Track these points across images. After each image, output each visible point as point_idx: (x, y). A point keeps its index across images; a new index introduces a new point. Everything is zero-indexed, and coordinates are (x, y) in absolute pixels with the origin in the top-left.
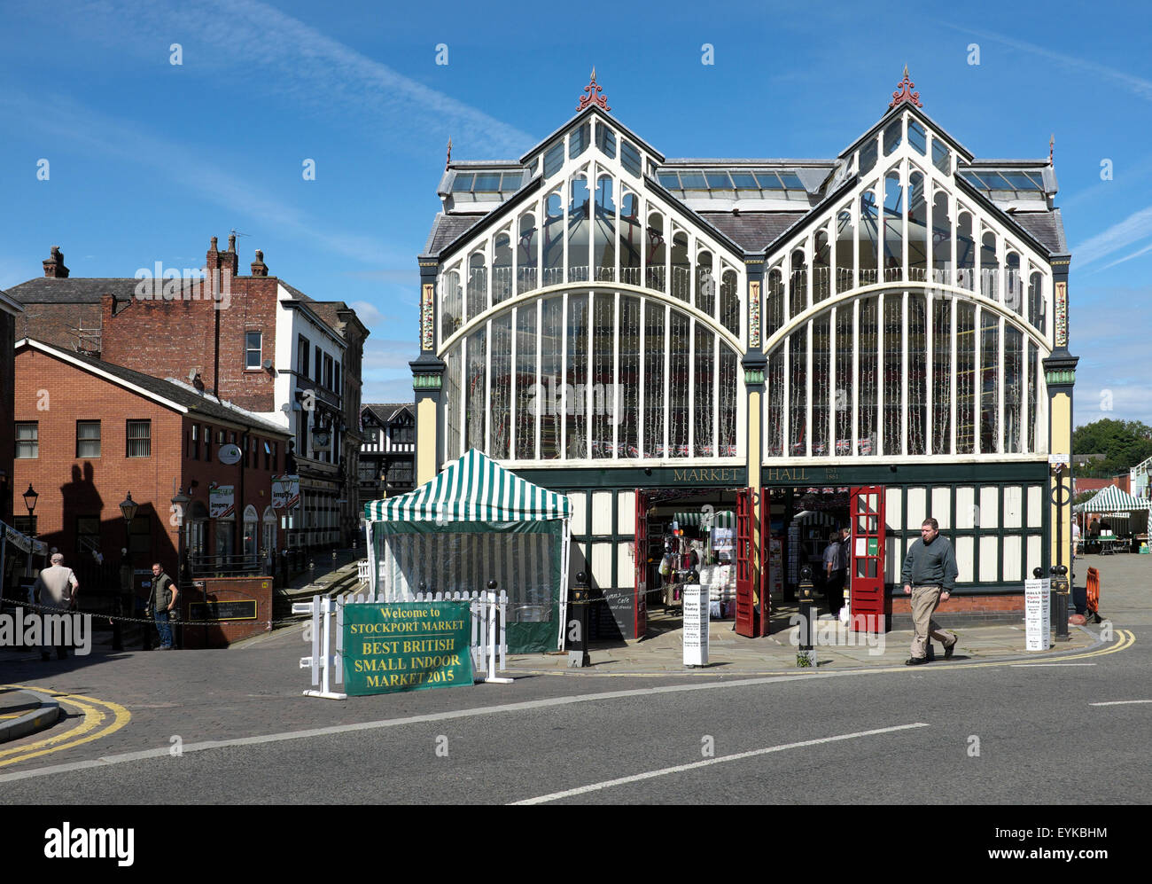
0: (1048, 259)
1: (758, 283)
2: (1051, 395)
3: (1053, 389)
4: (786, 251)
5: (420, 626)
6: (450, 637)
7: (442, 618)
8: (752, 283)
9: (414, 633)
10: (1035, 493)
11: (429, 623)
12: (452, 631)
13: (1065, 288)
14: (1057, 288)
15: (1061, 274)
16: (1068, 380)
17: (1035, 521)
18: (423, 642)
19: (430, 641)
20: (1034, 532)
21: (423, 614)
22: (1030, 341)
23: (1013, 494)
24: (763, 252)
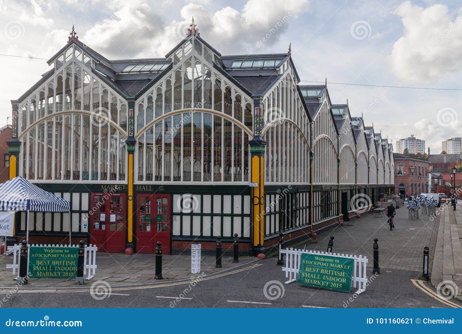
0: (252, 97)
1: (132, 110)
2: (252, 157)
3: (254, 153)
4: (145, 96)
5: (59, 256)
6: (73, 260)
7: (70, 253)
8: (130, 110)
9: (57, 258)
10: (247, 198)
11: (63, 255)
12: (74, 258)
13: (258, 110)
14: (255, 110)
16: (258, 150)
17: (247, 211)
18: (61, 261)
19: (64, 261)
20: (247, 215)
21: (62, 251)
22: (245, 133)
23: (238, 199)
24: (134, 97)
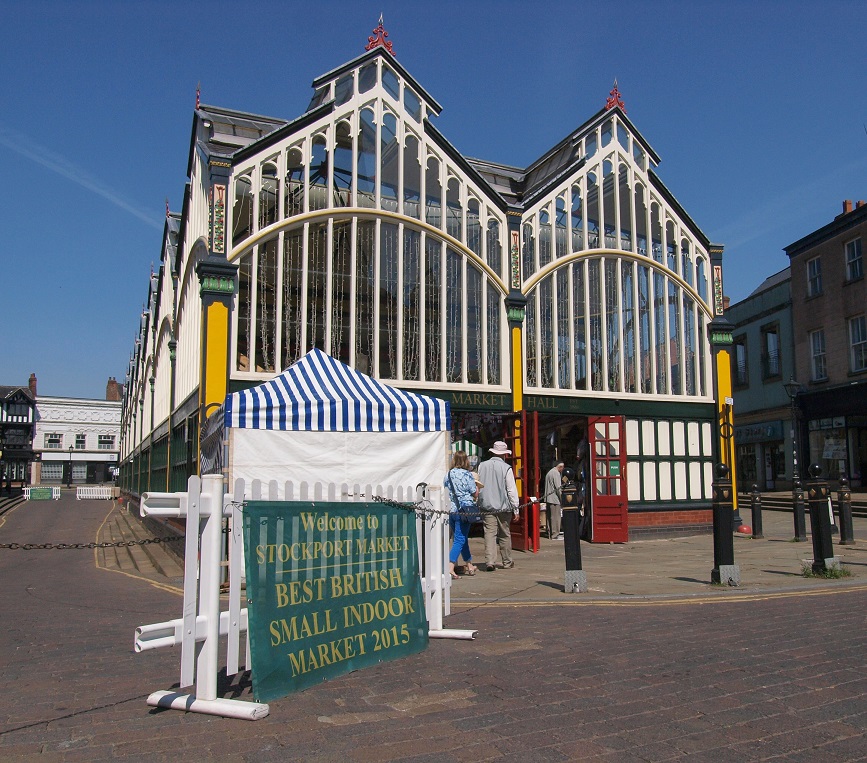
15: (716, 260)
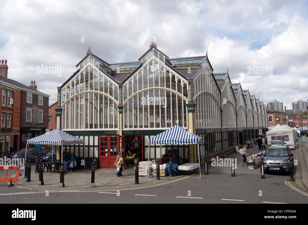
0: (187, 80)
1: (121, 89)
2: (188, 113)
4: (128, 82)
13: (191, 87)
14: (189, 87)
15: (190, 83)
16: (192, 109)
22: (184, 100)
24: (122, 82)
